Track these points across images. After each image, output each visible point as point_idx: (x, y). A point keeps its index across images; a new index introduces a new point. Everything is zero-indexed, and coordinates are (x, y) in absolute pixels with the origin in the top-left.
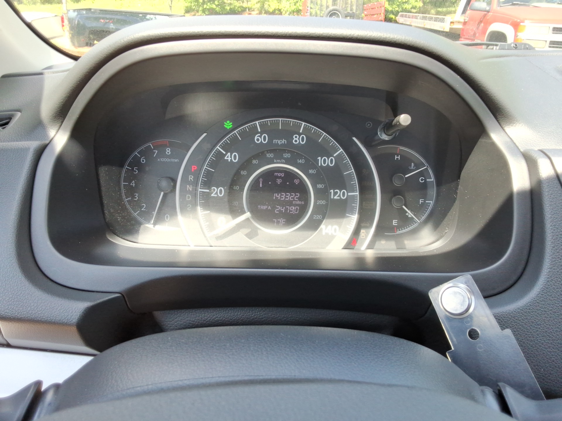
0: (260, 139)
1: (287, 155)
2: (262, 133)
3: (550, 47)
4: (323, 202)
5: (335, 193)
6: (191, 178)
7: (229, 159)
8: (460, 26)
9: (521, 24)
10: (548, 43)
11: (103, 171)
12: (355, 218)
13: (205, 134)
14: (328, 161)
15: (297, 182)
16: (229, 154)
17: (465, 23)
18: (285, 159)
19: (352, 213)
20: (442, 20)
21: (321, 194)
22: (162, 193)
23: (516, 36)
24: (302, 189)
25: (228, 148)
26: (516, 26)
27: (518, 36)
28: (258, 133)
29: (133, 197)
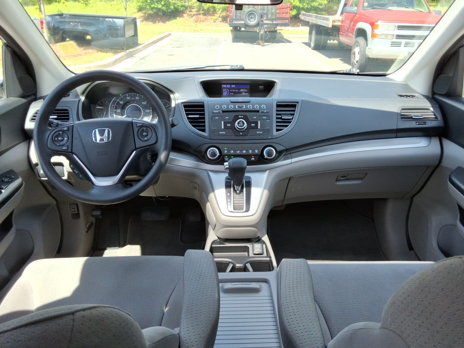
0: (128, 98)
1: (136, 102)
2: (128, 97)
3: (396, 39)
4: (144, 113)
5: (147, 111)
6: (112, 108)
7: (121, 103)
8: (339, 24)
9: (376, 23)
10: (395, 36)
11: (92, 105)
12: (151, 116)
13: (115, 97)
14: (144, 103)
15: (138, 108)
16: (121, 102)
17: (342, 22)
18: (135, 103)
19: (151, 115)
20: (327, 19)
21: (144, 111)
22: (106, 112)
23: (373, 31)
24: (140, 110)
25: (120, 100)
26: (372, 25)
27: (374, 32)
28: (127, 97)
29: (99, 113)
